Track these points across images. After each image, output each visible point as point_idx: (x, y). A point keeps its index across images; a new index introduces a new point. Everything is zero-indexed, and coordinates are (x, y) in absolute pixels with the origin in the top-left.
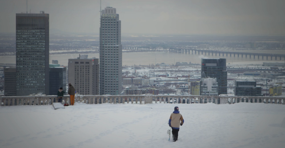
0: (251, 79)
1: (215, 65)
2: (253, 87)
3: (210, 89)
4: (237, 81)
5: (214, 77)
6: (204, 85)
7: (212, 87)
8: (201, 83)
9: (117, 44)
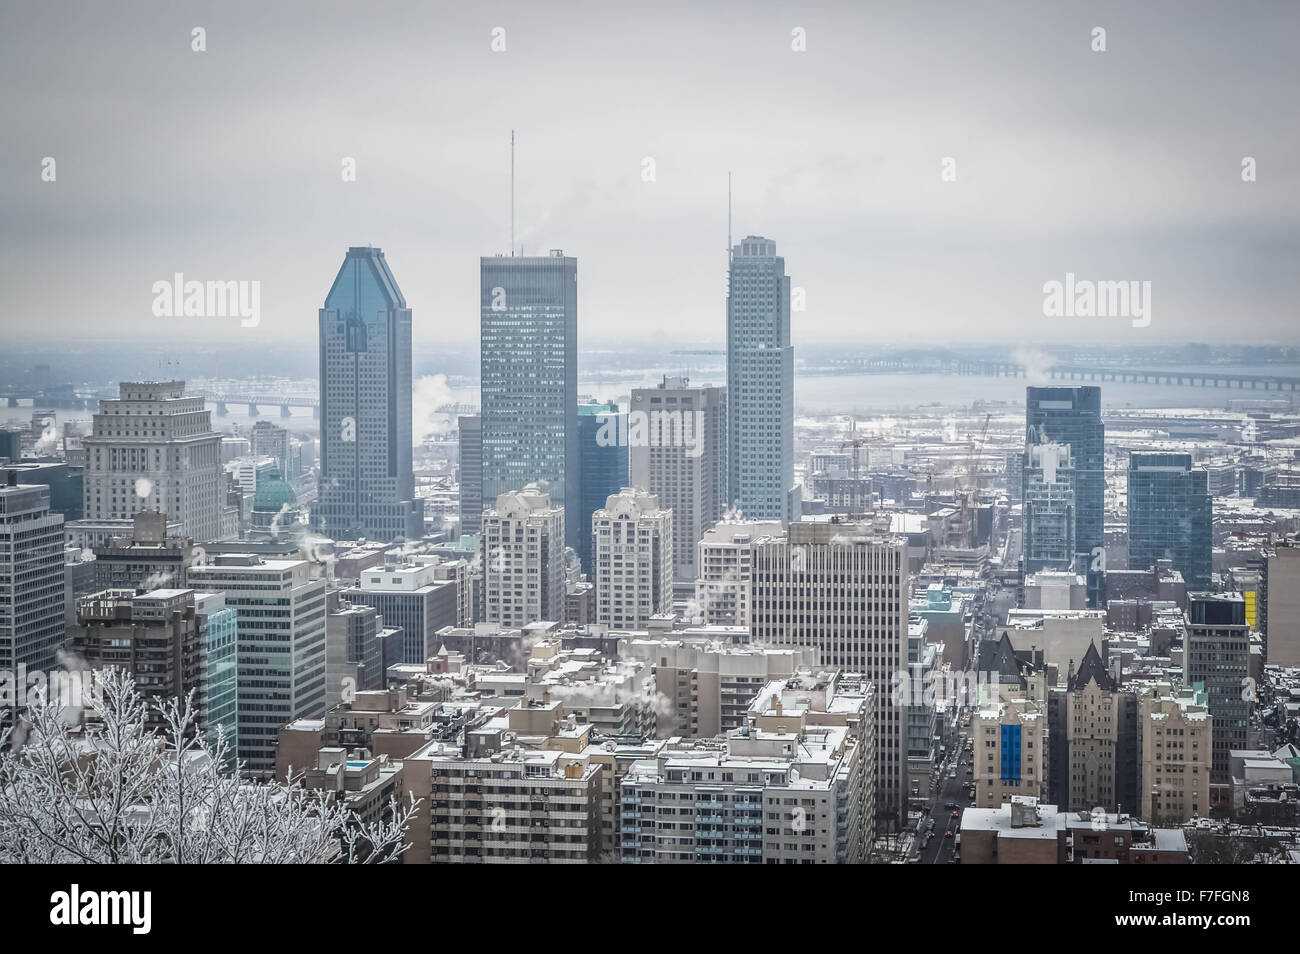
0: (1188, 446)
1: (1067, 405)
2: (1182, 469)
3: (1050, 477)
4: (1133, 453)
5: (1064, 441)
6: (1033, 464)
7: (1058, 472)
8: (1025, 457)
9: (778, 346)
